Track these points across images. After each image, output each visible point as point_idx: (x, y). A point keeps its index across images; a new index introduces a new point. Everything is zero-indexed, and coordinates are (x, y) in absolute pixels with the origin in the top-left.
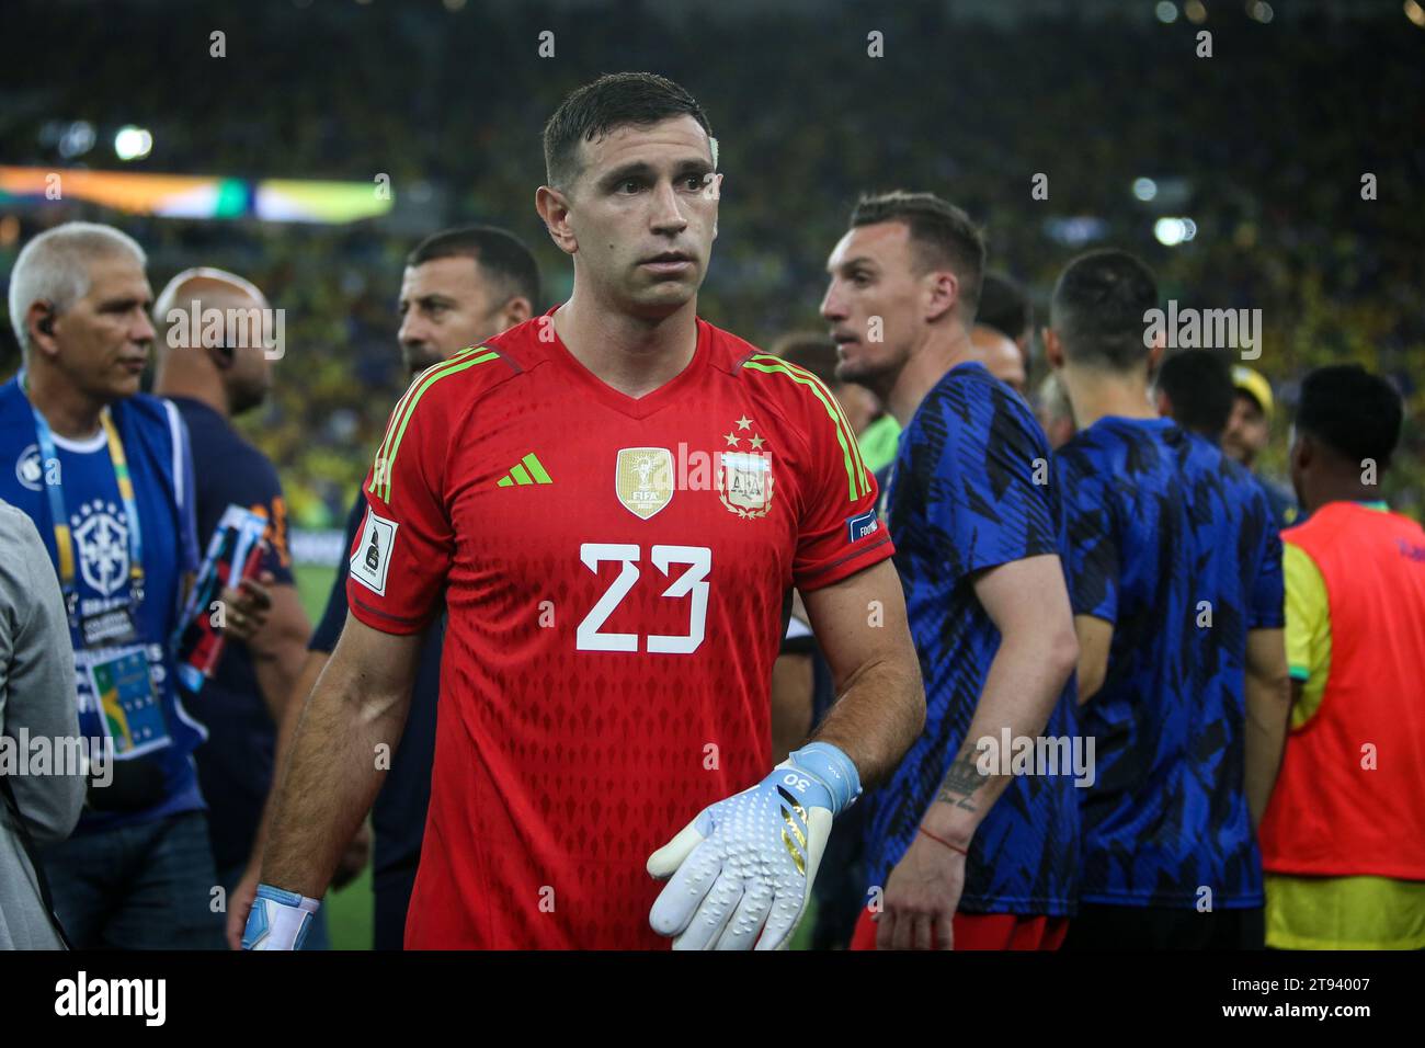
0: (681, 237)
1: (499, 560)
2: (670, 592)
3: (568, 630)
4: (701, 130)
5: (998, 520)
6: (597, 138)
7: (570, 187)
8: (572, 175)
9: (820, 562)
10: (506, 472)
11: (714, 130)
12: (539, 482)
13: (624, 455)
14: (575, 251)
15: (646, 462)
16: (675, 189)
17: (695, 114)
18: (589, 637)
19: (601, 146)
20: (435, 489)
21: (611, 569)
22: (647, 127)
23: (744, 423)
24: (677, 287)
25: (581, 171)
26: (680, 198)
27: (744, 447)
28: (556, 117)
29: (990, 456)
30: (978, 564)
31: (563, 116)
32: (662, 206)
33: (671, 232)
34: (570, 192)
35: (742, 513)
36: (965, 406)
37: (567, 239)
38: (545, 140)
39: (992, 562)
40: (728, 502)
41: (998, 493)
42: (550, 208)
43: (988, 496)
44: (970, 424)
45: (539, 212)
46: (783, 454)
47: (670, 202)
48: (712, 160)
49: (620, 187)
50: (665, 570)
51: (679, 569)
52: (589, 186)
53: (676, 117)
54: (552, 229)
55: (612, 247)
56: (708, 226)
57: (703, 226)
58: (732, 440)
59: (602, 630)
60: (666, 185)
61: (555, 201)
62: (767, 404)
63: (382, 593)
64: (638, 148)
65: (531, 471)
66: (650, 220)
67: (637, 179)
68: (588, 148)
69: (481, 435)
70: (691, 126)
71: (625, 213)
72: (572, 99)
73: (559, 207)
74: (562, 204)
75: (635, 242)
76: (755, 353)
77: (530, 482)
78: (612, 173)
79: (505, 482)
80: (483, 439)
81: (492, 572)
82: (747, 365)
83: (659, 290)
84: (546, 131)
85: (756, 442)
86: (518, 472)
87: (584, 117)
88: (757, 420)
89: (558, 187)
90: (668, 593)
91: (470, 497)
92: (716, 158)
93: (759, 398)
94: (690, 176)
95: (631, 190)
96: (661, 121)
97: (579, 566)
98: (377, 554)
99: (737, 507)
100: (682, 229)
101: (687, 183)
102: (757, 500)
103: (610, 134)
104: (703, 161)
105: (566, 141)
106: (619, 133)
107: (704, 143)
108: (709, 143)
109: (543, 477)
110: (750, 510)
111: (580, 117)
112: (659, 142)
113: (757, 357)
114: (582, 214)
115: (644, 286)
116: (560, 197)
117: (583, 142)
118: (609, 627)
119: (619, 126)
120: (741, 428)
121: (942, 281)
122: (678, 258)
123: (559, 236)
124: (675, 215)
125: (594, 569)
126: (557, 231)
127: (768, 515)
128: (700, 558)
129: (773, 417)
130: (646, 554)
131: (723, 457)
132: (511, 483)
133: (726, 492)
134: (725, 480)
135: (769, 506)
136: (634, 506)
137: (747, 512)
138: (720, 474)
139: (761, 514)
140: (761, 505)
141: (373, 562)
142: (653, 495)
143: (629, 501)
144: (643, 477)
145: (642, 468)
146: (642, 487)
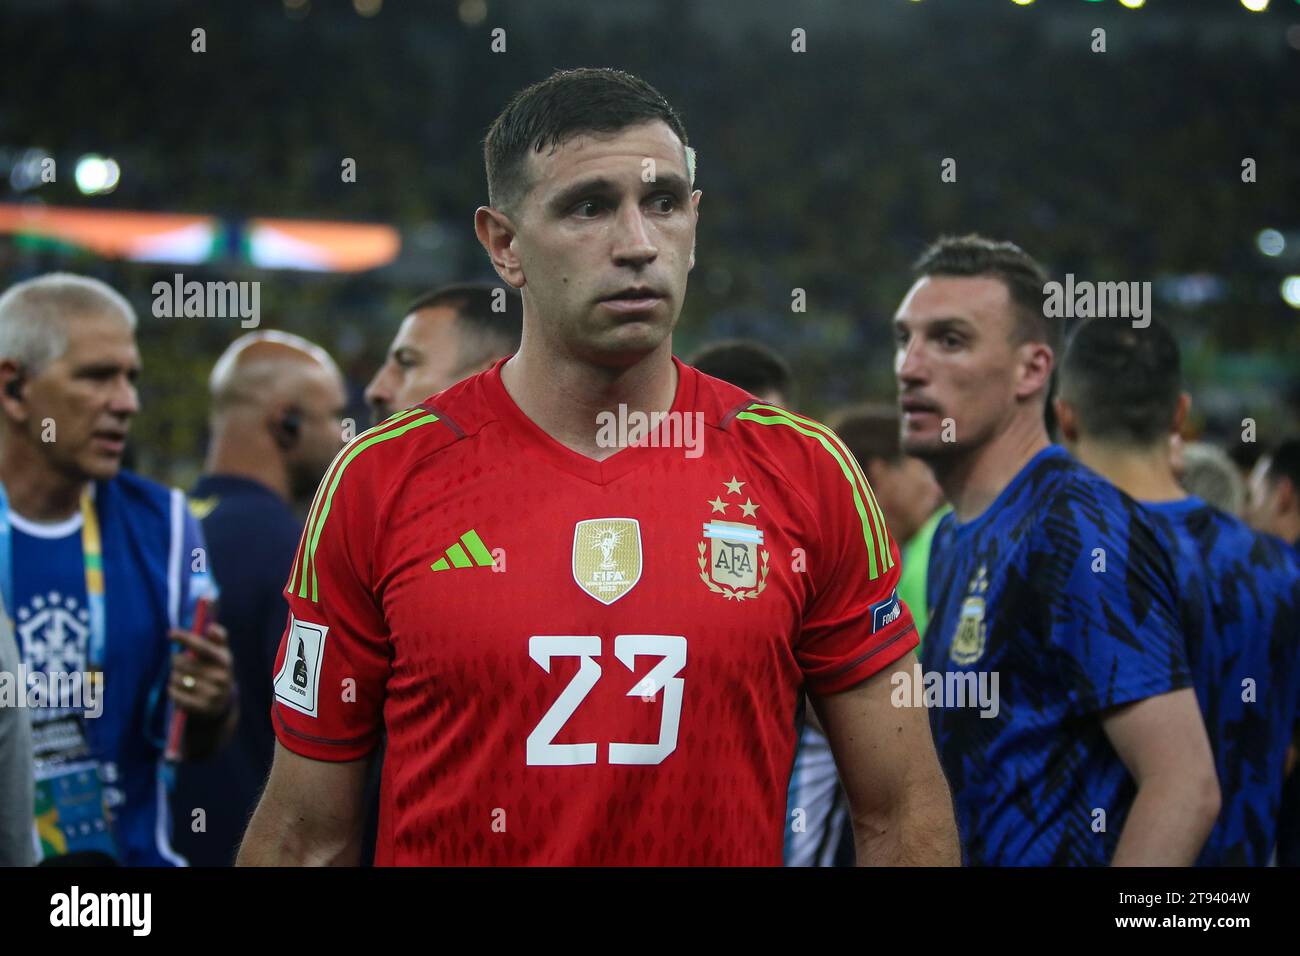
0: (649, 269)
1: (433, 659)
2: (636, 692)
3: (516, 742)
4: (675, 138)
5: (1140, 647)
6: (549, 148)
7: (516, 207)
8: (519, 194)
9: (839, 659)
10: (441, 553)
11: (690, 136)
12: (479, 563)
13: (582, 527)
14: (522, 285)
15: (609, 536)
16: (642, 211)
17: (667, 119)
18: (542, 749)
19: (552, 158)
20: (366, 581)
21: (566, 667)
22: (607, 136)
23: (734, 486)
24: (645, 329)
25: (528, 189)
26: (648, 222)
27: (733, 515)
28: (499, 122)
29: (1129, 571)
30: (1119, 698)
31: (507, 122)
32: (628, 231)
33: (636, 263)
34: (516, 214)
35: (728, 594)
36: (1100, 512)
37: (512, 271)
38: (486, 149)
39: (1134, 695)
40: (711, 580)
41: (1139, 615)
42: (492, 232)
43: (1126, 618)
44: (1108, 534)
45: (479, 236)
46: (782, 521)
47: (637, 227)
48: (688, 175)
49: (577, 209)
50: (631, 665)
51: (647, 663)
52: (539, 206)
53: (643, 123)
54: (494, 257)
55: (565, 280)
56: (684, 254)
57: (676, 255)
58: (718, 505)
59: (556, 741)
60: (632, 207)
61: (497, 224)
62: (763, 461)
63: (314, 714)
64: (598, 161)
65: (471, 551)
66: (611, 248)
67: (598, 199)
68: (538, 161)
69: (413, 512)
70: (664, 133)
71: (582, 240)
72: (517, 102)
73: (503, 231)
74: (506, 228)
75: (593, 276)
76: (752, 402)
77: (470, 565)
78: (567, 191)
79: (440, 565)
80: (416, 517)
81: (426, 674)
82: (741, 416)
83: (622, 332)
84: (487, 139)
85: (749, 509)
86: (455, 553)
87: (532, 123)
88: (751, 482)
89: (501, 207)
90: (634, 692)
91: (400, 585)
92: (692, 172)
93: (756, 456)
94: (662, 195)
95: (591, 212)
96: (626, 128)
97: (529, 664)
98: (305, 669)
99: (722, 586)
100: (651, 259)
101: (658, 203)
102: (748, 579)
103: (564, 144)
104: (676, 176)
105: (513, 152)
106: (574, 143)
107: (678, 155)
108: (685, 153)
109: (485, 558)
110: (739, 589)
111: (528, 121)
112: (623, 154)
113: (755, 406)
114: (530, 241)
115: (605, 328)
116: (504, 219)
117: (532, 155)
118: (565, 736)
119: (577, 134)
120: (730, 491)
121: (1039, 354)
122: (645, 294)
123: (503, 266)
124: (641, 242)
125: (546, 667)
126: (500, 261)
127: (761, 596)
128: (673, 649)
129: (772, 478)
130: (608, 646)
131: (706, 526)
132: (446, 567)
133: (708, 569)
134: (708, 554)
135: (762, 586)
136: (596, 588)
137: (734, 592)
138: (702, 548)
139: (752, 595)
140: (753, 584)
141: (301, 679)
142: (618, 575)
143: (588, 584)
144: (606, 553)
145: (605, 543)
146: (604, 566)
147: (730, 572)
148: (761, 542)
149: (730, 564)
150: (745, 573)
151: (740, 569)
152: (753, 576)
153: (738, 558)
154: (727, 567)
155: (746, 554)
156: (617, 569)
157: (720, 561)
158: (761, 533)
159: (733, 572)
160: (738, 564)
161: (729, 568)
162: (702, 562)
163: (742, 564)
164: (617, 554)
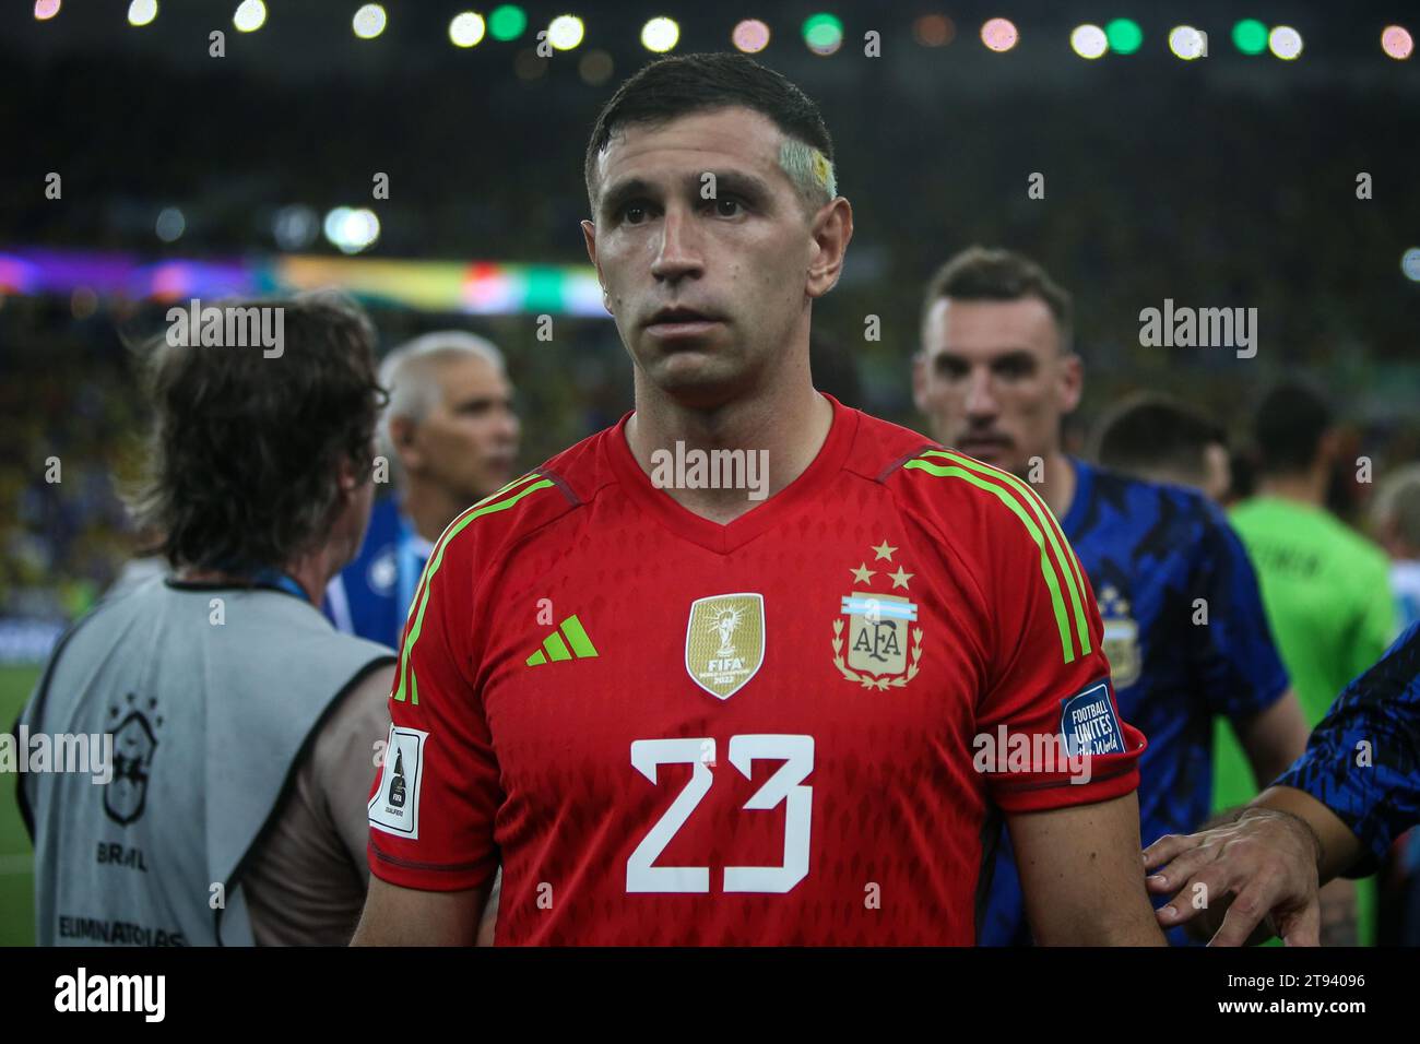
0: (693, 285)
2: (754, 803)
3: (615, 862)
10: (538, 643)
12: (580, 655)
13: (699, 606)
15: (729, 615)
16: (699, 219)
23: (884, 552)
27: (881, 586)
35: (868, 682)
40: (847, 666)
47: (673, 234)
49: (622, 216)
50: (746, 771)
55: (620, 302)
58: (863, 574)
62: (923, 520)
63: (415, 835)
65: (572, 641)
66: (652, 262)
67: (643, 202)
75: (638, 293)
77: (568, 656)
79: (536, 659)
82: (910, 464)
83: (672, 363)
85: (901, 578)
86: (552, 642)
88: (905, 546)
90: (752, 804)
91: (495, 684)
95: (635, 219)
97: (630, 773)
98: (403, 785)
99: (860, 673)
102: (896, 664)
103: (614, 139)
106: (620, 137)
109: (586, 648)
110: (882, 676)
115: (655, 359)
118: (669, 858)
120: (878, 557)
127: (911, 684)
128: (798, 751)
129: (932, 540)
130: (723, 750)
131: (845, 600)
132: (543, 660)
133: (844, 652)
134: (845, 635)
135: (913, 671)
136: (709, 681)
137: (876, 679)
138: (838, 626)
139: (899, 683)
140: (901, 669)
141: (398, 798)
142: (737, 662)
143: (702, 675)
144: (725, 637)
145: (724, 625)
146: (721, 652)
147: (871, 656)
148: (914, 618)
149: (872, 646)
150: (890, 656)
151: (886, 651)
152: (903, 658)
153: (883, 638)
154: (868, 649)
155: (893, 634)
156: (736, 655)
157: (859, 642)
158: (914, 607)
159: (875, 655)
160: (881, 646)
161: (870, 650)
162: (837, 644)
163: (888, 645)
164: (737, 638)
